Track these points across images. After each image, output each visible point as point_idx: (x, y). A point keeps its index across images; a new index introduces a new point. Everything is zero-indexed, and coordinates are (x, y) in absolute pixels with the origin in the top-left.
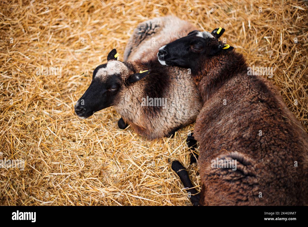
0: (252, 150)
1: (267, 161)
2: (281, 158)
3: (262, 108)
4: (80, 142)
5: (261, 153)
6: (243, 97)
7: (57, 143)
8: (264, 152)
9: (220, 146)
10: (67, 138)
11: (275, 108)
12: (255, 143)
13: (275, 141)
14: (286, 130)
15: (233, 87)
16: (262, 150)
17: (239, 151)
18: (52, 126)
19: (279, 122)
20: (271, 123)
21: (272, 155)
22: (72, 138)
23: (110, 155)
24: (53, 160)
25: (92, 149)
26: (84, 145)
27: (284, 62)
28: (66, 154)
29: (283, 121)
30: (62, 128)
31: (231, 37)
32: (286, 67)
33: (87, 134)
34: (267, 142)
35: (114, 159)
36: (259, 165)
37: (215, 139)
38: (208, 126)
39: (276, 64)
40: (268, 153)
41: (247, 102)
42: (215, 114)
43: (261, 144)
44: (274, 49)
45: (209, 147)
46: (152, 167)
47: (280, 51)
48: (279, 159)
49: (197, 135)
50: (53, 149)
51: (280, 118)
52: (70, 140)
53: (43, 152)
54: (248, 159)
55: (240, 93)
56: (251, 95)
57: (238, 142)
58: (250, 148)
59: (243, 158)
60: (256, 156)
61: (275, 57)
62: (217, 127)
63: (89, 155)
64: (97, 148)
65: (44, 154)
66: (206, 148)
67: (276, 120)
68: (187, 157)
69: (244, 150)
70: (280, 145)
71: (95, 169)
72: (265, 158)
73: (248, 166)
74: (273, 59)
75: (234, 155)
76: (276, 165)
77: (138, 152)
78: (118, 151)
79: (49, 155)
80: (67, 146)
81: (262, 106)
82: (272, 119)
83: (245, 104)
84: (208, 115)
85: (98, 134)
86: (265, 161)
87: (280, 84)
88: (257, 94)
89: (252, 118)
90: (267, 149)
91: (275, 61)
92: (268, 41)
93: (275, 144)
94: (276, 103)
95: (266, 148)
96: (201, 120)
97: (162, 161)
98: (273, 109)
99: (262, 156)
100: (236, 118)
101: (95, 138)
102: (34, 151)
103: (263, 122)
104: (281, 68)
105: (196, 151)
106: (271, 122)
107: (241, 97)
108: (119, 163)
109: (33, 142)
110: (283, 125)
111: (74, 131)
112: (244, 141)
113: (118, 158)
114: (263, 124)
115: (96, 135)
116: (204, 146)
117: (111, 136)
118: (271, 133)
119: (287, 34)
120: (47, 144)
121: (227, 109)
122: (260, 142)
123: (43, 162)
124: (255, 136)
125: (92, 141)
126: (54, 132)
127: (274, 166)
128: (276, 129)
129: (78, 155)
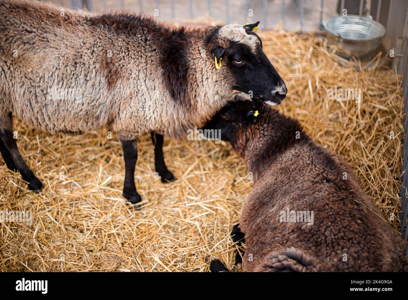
0: (313, 246)
1: (333, 261)
2: (352, 256)
3: (328, 189)
4: (89, 232)
5: (326, 250)
6: (303, 175)
7: (59, 233)
8: (330, 249)
9: (273, 240)
10: (73, 227)
11: (346, 189)
12: (317, 236)
13: (344, 233)
14: (359, 219)
15: (290, 162)
16: (327, 246)
17: (296, 246)
18: (53, 212)
19: (350, 208)
20: (339, 210)
21: (340, 253)
22: (79, 228)
23: (129, 250)
24: (52, 256)
25: (105, 242)
26: (95, 237)
27: (363, 132)
28: (70, 248)
29: (356, 207)
30: (67, 214)
31: (294, 99)
32: (365, 139)
33: (100, 222)
34: (335, 235)
35: (133, 256)
36: (323, 265)
37: (266, 230)
38: (258, 214)
39: (352, 134)
40: (335, 250)
41: (308, 182)
42: (267, 198)
43: (326, 237)
44: (349, 116)
45: (258, 241)
46: (183, 268)
47: (357, 117)
48: (350, 257)
49: (244, 226)
50: (53, 242)
51: (351, 203)
52: (76, 230)
53: (39, 245)
54: (308, 258)
55: (300, 171)
56: (314, 172)
57: (295, 235)
58: (312, 243)
59: (302, 256)
60: (320, 254)
61: (350, 126)
62: (270, 215)
63: (100, 250)
64: (112, 241)
65: (41, 248)
66: (254, 243)
67: (347, 206)
68: (231, 255)
69: (303, 245)
70: (351, 239)
71: (108, 268)
72: (331, 256)
73: (309, 267)
74: (349, 128)
75: (290, 252)
76: (346, 266)
77: (166, 248)
78: (139, 246)
79: (48, 249)
80: (72, 238)
81: (328, 187)
82: (342, 205)
83: (306, 185)
84: (258, 199)
85: (114, 223)
86: (332, 260)
87: (357, 161)
88: (322, 171)
89: (314, 203)
90: (335, 244)
91: (351, 131)
92: (342, 105)
93: (345, 238)
94: (346, 183)
95: (333, 242)
96: (249, 206)
97: (197, 260)
98: (343, 191)
99: (327, 253)
100: (293, 204)
101: (109, 228)
102: (27, 244)
103: (329, 208)
104: (359, 139)
105: (243, 247)
106: (339, 208)
107: (300, 175)
108: (140, 262)
109: (27, 231)
110: (355, 212)
111: (82, 219)
112: (303, 234)
113: (139, 254)
114: (329, 210)
115: (111, 223)
116: (252, 240)
117: (130, 226)
118: (339, 223)
119: (366, 95)
120: (46, 234)
121: (282, 192)
122: (325, 235)
123: (39, 258)
124: (317, 227)
125: (105, 232)
126: (56, 220)
127: (344, 268)
128: (346, 218)
129: (86, 250)
